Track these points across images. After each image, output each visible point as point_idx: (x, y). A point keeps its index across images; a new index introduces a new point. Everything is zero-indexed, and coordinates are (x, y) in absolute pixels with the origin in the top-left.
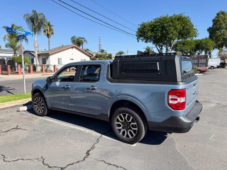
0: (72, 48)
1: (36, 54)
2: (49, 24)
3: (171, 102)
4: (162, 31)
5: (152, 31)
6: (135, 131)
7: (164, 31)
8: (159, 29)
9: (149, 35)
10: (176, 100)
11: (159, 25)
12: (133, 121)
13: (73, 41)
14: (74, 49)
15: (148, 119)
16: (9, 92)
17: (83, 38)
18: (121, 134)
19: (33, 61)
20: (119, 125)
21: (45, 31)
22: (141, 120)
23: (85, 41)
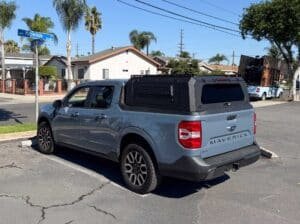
0: (127, 51)
1: (69, 63)
2: (94, 12)
3: (181, 137)
4: (286, 20)
5: (268, 19)
6: (144, 176)
7: (290, 20)
8: (281, 15)
9: (261, 28)
10: (187, 134)
11: (280, 10)
12: (143, 162)
13: (133, 39)
14: (130, 54)
15: (158, 160)
16: (17, 121)
17: (150, 34)
18: (130, 179)
19: (63, 73)
20: (128, 168)
21: (87, 24)
22: (151, 161)
23: (153, 38)
